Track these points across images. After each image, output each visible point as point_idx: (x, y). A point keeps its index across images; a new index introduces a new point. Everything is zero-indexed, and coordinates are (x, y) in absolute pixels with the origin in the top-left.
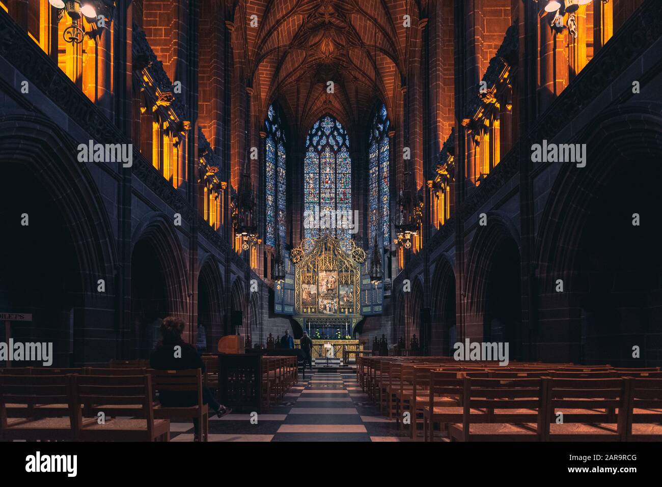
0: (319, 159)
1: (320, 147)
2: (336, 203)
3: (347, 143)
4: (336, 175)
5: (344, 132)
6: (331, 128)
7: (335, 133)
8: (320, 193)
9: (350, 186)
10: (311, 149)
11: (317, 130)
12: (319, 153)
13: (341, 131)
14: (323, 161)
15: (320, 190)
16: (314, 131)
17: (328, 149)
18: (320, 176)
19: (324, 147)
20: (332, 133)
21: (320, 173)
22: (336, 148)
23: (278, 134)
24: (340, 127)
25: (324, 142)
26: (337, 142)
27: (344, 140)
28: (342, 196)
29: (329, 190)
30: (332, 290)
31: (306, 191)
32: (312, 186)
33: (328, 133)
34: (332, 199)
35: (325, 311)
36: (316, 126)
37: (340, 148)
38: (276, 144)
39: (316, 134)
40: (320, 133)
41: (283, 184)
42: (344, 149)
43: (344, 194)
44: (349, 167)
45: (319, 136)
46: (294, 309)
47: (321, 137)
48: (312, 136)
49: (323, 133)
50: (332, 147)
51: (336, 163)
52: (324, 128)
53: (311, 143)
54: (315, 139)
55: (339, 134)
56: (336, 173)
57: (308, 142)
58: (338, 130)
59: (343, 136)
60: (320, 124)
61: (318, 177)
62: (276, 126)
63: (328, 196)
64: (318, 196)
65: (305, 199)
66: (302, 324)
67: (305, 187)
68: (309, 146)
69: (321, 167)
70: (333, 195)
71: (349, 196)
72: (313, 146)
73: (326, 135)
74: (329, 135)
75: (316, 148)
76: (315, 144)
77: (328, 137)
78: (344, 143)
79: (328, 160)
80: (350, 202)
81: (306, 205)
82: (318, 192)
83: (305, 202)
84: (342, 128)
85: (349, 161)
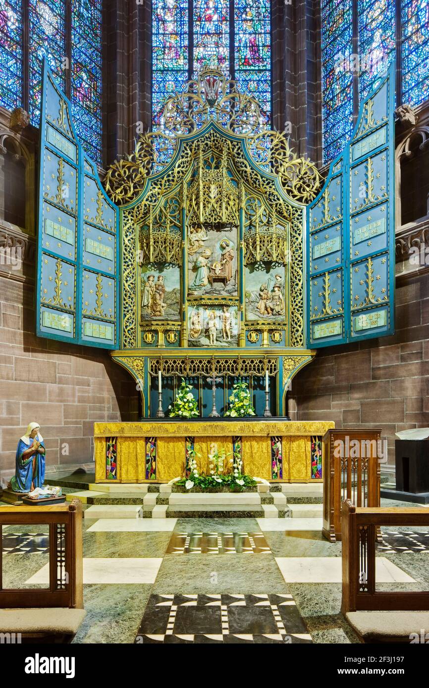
2: (232, 71)
8: (191, 47)
15: (191, 39)
28: (248, 53)
29: (215, 39)
30: (223, 280)
31: (156, 41)
34: (221, 60)
35: (204, 341)
43: (254, 48)
46: (118, 333)
61: (186, 5)
64: (187, 54)
65: (154, 62)
70: (225, 52)
71: (265, 53)
80: (269, 67)
81: (157, 76)
82: (186, 43)
83: (154, 68)
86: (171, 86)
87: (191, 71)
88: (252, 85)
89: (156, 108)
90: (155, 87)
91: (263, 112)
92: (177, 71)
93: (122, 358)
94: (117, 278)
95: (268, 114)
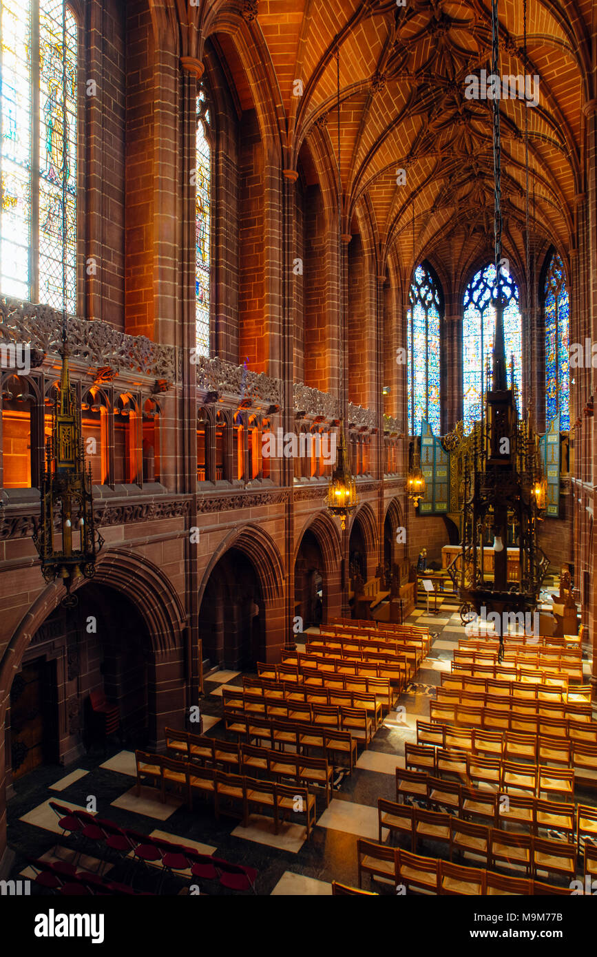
0: (482, 317)
1: (481, 304)
3: (516, 293)
5: (513, 281)
6: (496, 277)
7: (502, 284)
9: (521, 348)
10: (472, 306)
11: (479, 282)
12: (482, 310)
13: (510, 280)
16: (474, 284)
19: (487, 303)
20: (497, 284)
21: (482, 335)
23: (430, 296)
24: (507, 275)
25: (487, 295)
27: (513, 291)
31: (465, 358)
33: (491, 285)
36: (477, 277)
38: (426, 308)
39: (477, 287)
40: (482, 286)
41: (436, 354)
42: (513, 302)
44: (520, 323)
46: (448, 507)
47: (483, 292)
48: (471, 291)
49: (486, 286)
52: (487, 279)
53: (471, 300)
54: (476, 294)
55: (506, 284)
57: (467, 299)
58: (504, 280)
59: (512, 287)
60: (482, 275)
61: (480, 340)
62: (427, 288)
65: (465, 368)
66: (457, 524)
67: (464, 353)
68: (468, 304)
72: (474, 302)
73: (490, 288)
74: (494, 286)
75: (477, 304)
76: (475, 301)
77: (492, 289)
78: (513, 295)
81: (466, 375)
82: (480, 358)
83: (464, 371)
84: (510, 277)
85: (519, 317)
86: (472, 380)
89: (465, 390)
90: (465, 381)
93: (451, 517)
94: (449, 483)
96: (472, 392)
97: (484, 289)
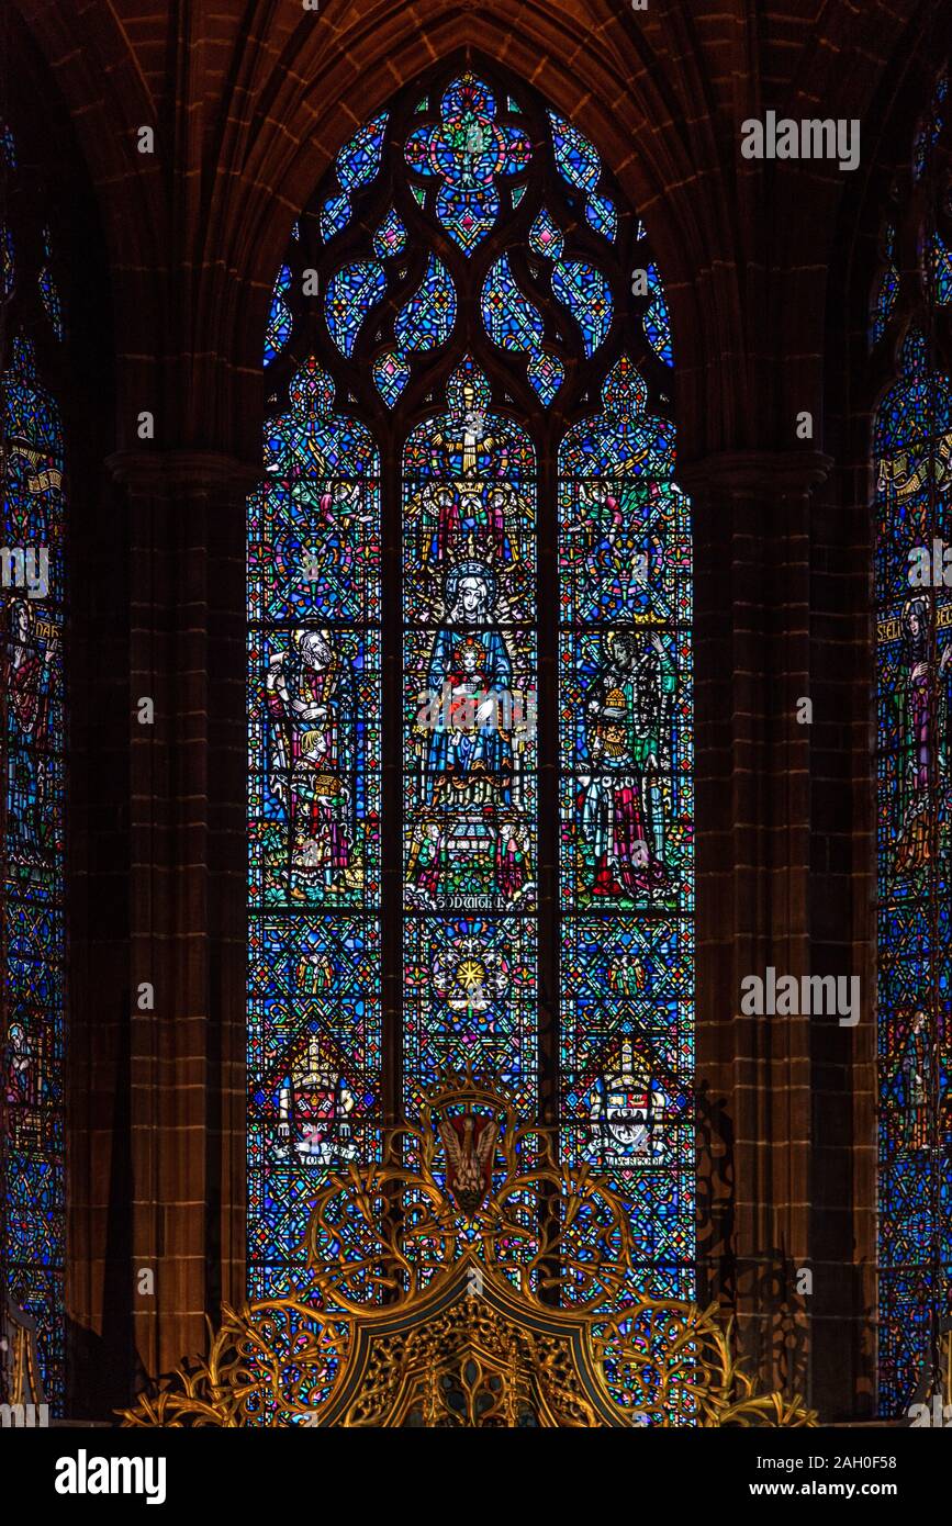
0: (391, 485)
1: (390, 374)
2: (550, 915)
3: (657, 329)
4: (548, 648)
5: (626, 227)
6: (504, 182)
7: (545, 238)
8: (392, 823)
9: (687, 752)
10: (313, 385)
11: (370, 205)
12: (390, 427)
13: (602, 216)
14: (427, 503)
15: (392, 794)
17: (469, 391)
18: (391, 648)
19: (430, 372)
20: (509, 234)
21: (392, 626)
22: (546, 377)
24: (583, 177)
26: (559, 324)
27: (630, 299)
29: (483, 793)
32: (316, 746)
33: (468, 230)
34: (506, 872)
36: (358, 164)
37: (585, 376)
39: (357, 245)
40: (392, 237)
42: (627, 390)
43: (631, 823)
44: (677, 560)
45: (391, 265)
47: (404, 280)
48: (317, 267)
49: (426, 235)
50: (506, 372)
51: (548, 528)
52: (433, 184)
53: (312, 336)
55: (582, 244)
56: (548, 625)
57: (282, 326)
58: (566, 205)
59: (612, 260)
60: (394, 149)
61: (373, 661)
63: (469, 840)
64: (377, 850)
65: (255, 877)
67: (253, 757)
69: (410, 562)
70: (519, 840)
72: (329, 359)
73: (454, 258)
74: (488, 248)
75: (354, 375)
76: (344, 344)
77: (469, 276)
78: (625, 336)
79: (470, 496)
80: (688, 901)
81: (262, 936)
82: (376, 806)
83: (254, 901)
84: (604, 189)
85: (673, 503)
86: (315, 968)
87: (392, 914)
88: (627, 973)
89: (258, 1057)
90: (257, 979)
91: (665, 1077)
92: (340, 913)
95: (686, 1081)
96: (313, 1070)
97: (413, 261)
